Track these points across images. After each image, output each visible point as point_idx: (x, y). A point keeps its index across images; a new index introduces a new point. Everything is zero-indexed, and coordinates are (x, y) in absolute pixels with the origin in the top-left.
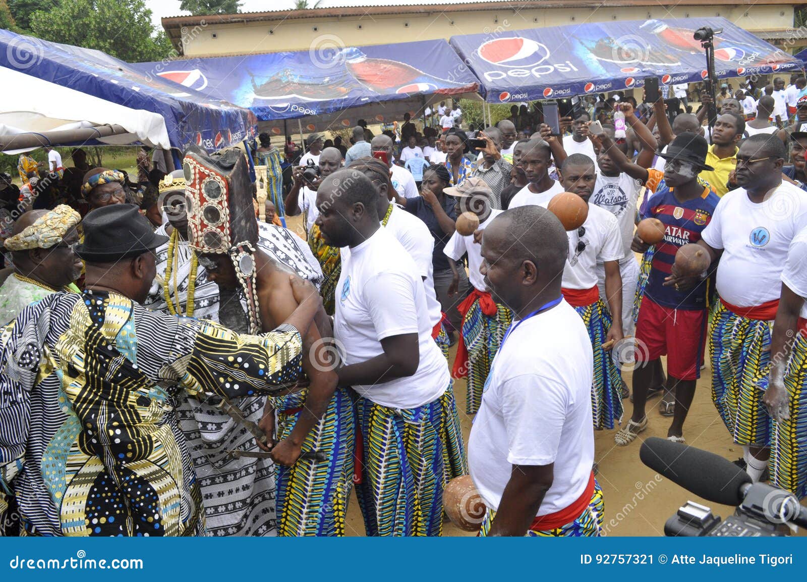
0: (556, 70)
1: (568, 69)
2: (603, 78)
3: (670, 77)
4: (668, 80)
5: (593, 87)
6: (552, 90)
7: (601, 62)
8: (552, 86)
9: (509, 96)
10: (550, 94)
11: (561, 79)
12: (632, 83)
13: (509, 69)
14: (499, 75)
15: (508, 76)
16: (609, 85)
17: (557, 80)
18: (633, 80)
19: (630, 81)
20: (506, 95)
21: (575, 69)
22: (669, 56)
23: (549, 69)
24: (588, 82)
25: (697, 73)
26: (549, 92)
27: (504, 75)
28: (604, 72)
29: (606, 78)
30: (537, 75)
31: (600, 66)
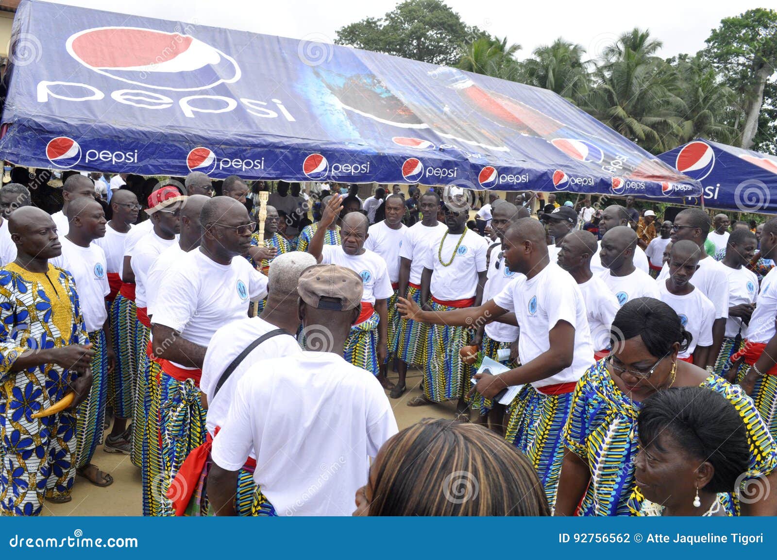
0: (240, 109)
1: (273, 115)
2: (351, 147)
3: (495, 172)
4: (491, 179)
5: (324, 163)
6: (212, 155)
7: (350, 115)
8: (212, 143)
9: (74, 150)
10: (206, 163)
11: (246, 130)
12: (416, 171)
13: (120, 86)
14: (82, 92)
15: (108, 100)
16: (365, 168)
17: (232, 132)
18: (420, 165)
19: (413, 165)
20: (67, 147)
21: (290, 118)
22: (483, 131)
23: (227, 104)
24: (315, 149)
25: (545, 174)
26: (203, 158)
27: (99, 95)
28: (356, 135)
29: (359, 148)
30: (188, 111)
31: (348, 123)
